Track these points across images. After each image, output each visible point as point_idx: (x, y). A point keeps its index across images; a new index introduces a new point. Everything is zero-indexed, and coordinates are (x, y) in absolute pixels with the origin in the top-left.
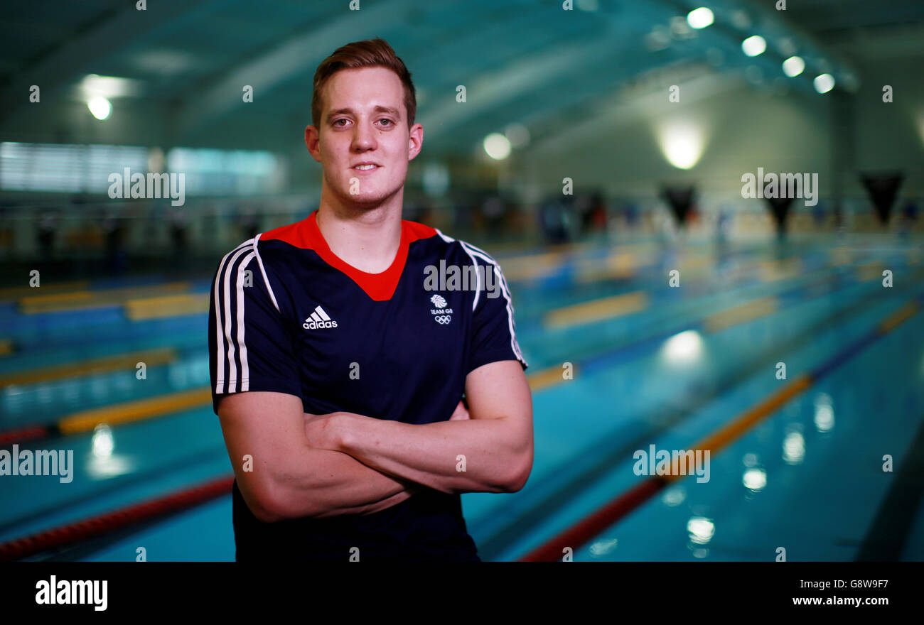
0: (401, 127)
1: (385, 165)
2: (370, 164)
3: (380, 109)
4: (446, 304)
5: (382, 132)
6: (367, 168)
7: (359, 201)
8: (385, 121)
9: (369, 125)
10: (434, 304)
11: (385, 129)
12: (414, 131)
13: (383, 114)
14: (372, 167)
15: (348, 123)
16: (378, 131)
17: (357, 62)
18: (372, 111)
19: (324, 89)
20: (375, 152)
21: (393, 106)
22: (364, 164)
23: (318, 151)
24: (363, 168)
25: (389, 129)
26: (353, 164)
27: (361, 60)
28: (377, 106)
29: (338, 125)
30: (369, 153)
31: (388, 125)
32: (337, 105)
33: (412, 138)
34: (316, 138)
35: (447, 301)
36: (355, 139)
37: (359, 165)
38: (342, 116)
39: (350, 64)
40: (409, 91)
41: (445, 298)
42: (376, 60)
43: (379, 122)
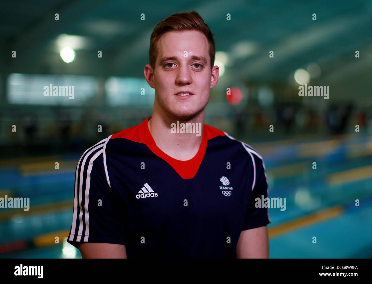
0: (207, 69)
1: (196, 93)
2: (187, 93)
3: (195, 58)
4: (229, 183)
5: (196, 72)
6: (185, 95)
7: (179, 116)
8: (197, 65)
9: (188, 67)
10: (222, 183)
11: (198, 70)
12: (214, 70)
13: (197, 61)
14: (188, 94)
15: (173, 66)
16: (193, 72)
17: (181, 26)
18: (190, 59)
19: (159, 42)
20: (190, 85)
21: (203, 56)
22: (184, 93)
23: (153, 81)
24: (182, 95)
25: (199, 70)
26: (176, 92)
27: (183, 26)
28: (193, 56)
29: (167, 67)
30: (187, 86)
31: (199, 68)
32: (167, 54)
33: (213, 75)
34: (152, 73)
35: (230, 181)
36: (178, 76)
37: (180, 93)
38: (170, 61)
39: (176, 27)
40: (212, 46)
41: (229, 179)
42: (192, 25)
43: (194, 66)
